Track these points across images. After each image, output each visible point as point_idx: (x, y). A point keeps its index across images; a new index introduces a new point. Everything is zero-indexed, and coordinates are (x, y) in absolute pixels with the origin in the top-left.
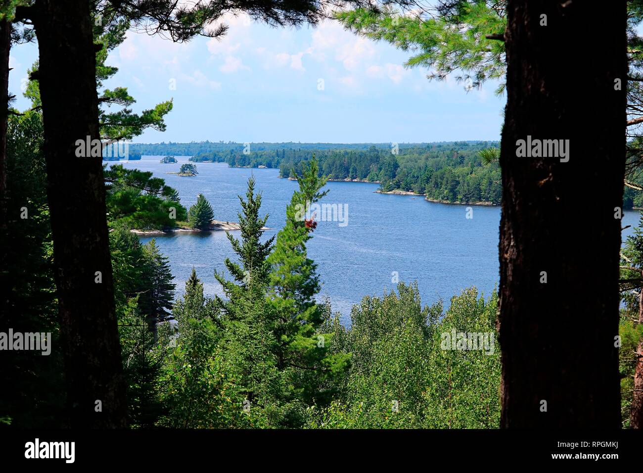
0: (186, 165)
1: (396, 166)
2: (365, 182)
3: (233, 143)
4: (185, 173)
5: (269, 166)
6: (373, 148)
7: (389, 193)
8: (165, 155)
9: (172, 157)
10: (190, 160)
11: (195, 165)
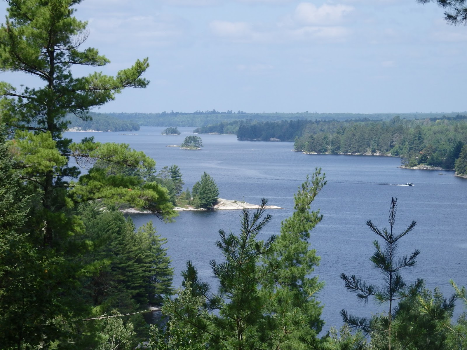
0: (190, 137)
1: (420, 138)
2: (387, 156)
3: (242, 113)
4: (189, 146)
5: (283, 138)
6: (397, 119)
7: (414, 168)
8: (166, 126)
9: (174, 128)
10: (195, 132)
11: (200, 138)
